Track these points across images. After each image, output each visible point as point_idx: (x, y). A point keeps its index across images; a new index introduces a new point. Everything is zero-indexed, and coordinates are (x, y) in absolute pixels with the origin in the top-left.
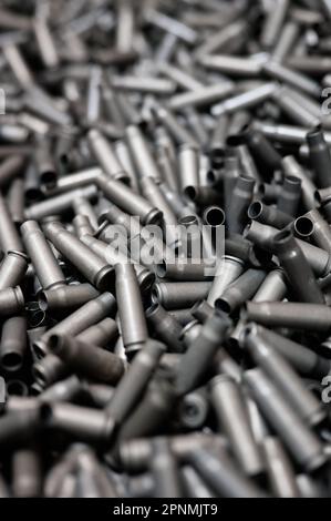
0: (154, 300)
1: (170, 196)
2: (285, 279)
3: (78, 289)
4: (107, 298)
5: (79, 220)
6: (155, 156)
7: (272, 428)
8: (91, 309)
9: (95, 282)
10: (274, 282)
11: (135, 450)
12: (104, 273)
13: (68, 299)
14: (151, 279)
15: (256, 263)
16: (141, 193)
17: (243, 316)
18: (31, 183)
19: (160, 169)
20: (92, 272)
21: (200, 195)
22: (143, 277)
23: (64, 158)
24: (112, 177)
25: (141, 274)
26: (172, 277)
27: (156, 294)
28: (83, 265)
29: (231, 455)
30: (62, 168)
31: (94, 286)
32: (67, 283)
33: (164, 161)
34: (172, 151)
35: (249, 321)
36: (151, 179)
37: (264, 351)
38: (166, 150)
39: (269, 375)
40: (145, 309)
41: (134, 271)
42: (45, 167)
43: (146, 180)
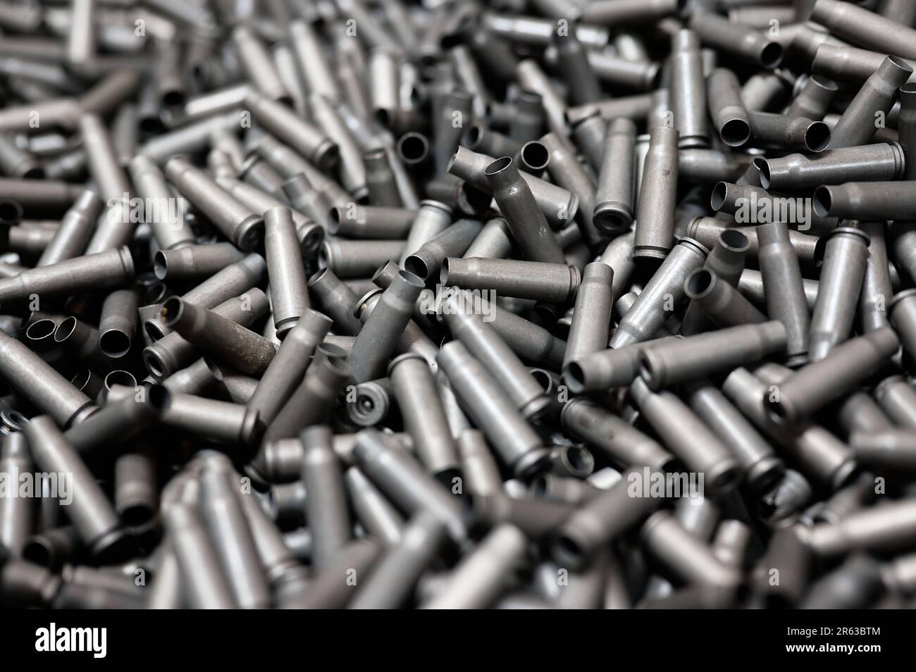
0: (321, 265)
1: (354, 124)
2: (507, 232)
3: (212, 251)
4: (254, 261)
5: (216, 157)
6: (332, 67)
7: (473, 420)
8: (231, 276)
9: (237, 239)
10: (493, 235)
11: (282, 452)
12: (249, 225)
13: (197, 264)
14: (317, 235)
15: (469, 209)
16: (310, 119)
17: (443, 279)
18: (148, 108)
19: (340, 85)
20: (231, 225)
21: (397, 121)
22: (305, 232)
23: (197, 71)
24: (266, 96)
25: (303, 227)
26: (349, 234)
27: (324, 256)
28: (220, 217)
29: (417, 456)
30: (194, 85)
31: (236, 245)
32: (195, 243)
33: (346, 73)
34: (359, 59)
35: (450, 285)
36: (325, 99)
37: (467, 322)
38: (350, 59)
39: (471, 351)
40: (308, 277)
41: (293, 224)
42: (168, 82)
43: (316, 100)
